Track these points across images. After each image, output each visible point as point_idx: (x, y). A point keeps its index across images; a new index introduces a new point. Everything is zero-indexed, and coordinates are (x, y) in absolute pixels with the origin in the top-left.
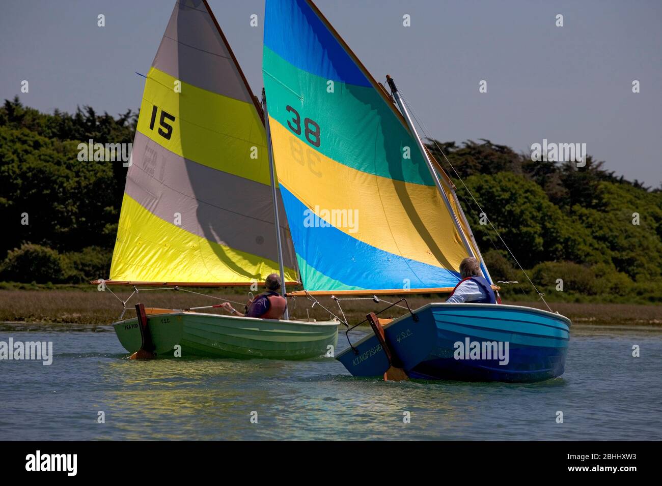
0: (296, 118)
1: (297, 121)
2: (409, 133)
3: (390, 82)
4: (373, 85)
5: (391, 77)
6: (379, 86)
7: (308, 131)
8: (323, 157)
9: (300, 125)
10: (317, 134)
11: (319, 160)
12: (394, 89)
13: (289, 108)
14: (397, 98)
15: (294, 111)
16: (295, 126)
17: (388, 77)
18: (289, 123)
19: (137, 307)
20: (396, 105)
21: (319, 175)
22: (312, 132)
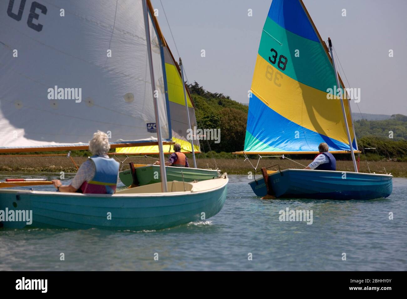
0: (275, 55)
1: (275, 57)
2: (332, 65)
3: (330, 41)
4: (320, 42)
5: (331, 39)
6: (324, 43)
7: (280, 62)
8: (285, 76)
9: (276, 59)
10: (285, 64)
11: (282, 78)
12: (330, 45)
13: (272, 50)
14: (331, 50)
15: (275, 51)
16: (273, 59)
17: (329, 38)
18: (270, 58)
19: (130, 164)
20: (330, 53)
21: (280, 85)
22: (282, 62)
